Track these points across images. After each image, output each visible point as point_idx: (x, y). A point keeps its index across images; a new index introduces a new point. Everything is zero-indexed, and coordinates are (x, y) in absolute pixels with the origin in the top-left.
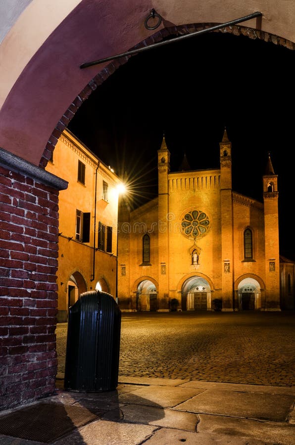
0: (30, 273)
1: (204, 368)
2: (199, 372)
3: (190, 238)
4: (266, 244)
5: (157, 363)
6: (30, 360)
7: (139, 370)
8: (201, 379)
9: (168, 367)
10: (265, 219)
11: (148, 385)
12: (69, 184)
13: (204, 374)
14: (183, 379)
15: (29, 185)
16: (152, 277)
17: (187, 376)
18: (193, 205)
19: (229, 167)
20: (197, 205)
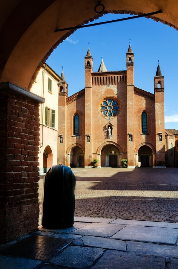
0: (25, 156)
1: (123, 210)
2: (120, 213)
3: (106, 118)
4: (156, 123)
5: (92, 207)
6: (25, 209)
7: (83, 212)
8: (122, 218)
9: (100, 210)
10: (156, 106)
11: (91, 223)
12: (45, 100)
13: (123, 214)
14: (111, 218)
15: (24, 102)
16: (81, 144)
17: (113, 216)
18: (108, 95)
19: (132, 70)
20: (111, 95)
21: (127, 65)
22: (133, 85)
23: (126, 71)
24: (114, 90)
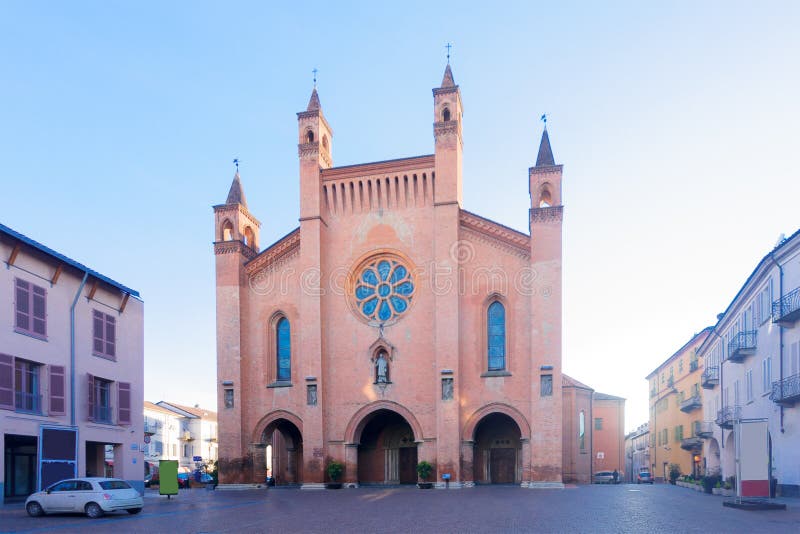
4: (534, 332)
18: (377, 247)
19: (453, 148)
20: (387, 246)
21: (435, 131)
22: (457, 203)
23: (433, 156)
24: (395, 228)
